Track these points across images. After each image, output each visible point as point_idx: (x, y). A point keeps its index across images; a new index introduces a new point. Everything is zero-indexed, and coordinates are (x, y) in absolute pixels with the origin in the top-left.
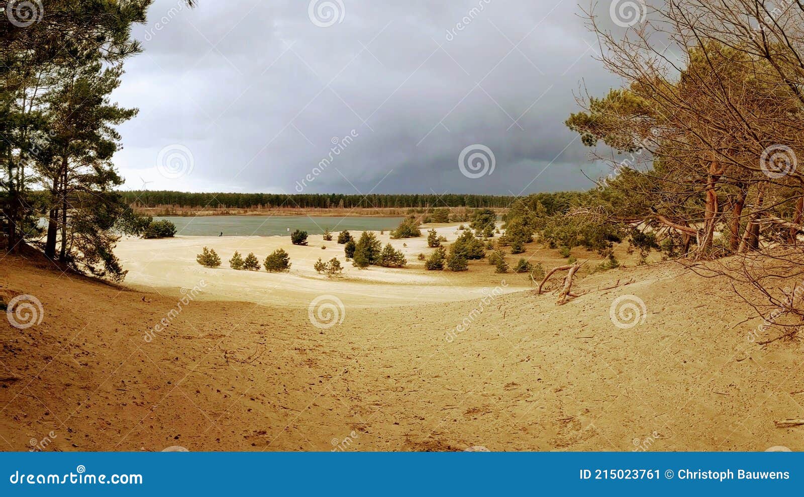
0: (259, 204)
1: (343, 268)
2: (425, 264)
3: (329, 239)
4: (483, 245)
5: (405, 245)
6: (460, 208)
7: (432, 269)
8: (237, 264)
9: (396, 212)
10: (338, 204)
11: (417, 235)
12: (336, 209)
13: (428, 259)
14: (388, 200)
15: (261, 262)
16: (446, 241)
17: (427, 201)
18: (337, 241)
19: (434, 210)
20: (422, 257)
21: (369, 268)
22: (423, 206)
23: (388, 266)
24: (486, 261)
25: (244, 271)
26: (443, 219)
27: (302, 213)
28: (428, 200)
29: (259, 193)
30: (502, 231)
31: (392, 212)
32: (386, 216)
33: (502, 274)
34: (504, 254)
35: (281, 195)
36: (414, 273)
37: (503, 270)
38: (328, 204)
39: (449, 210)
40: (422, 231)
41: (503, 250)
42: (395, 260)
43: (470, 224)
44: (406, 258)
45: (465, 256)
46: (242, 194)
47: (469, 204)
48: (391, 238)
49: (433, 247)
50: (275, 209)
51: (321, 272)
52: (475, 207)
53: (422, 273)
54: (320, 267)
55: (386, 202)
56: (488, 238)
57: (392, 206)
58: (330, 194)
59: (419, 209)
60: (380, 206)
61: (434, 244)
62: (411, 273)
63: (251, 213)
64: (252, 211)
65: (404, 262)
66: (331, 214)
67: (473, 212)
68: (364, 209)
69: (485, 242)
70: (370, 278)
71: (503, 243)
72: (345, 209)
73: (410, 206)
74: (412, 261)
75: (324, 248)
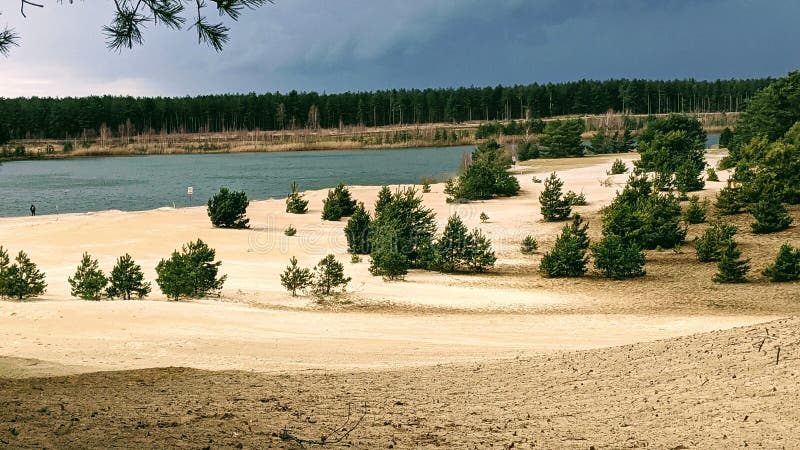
0: (104, 125)
1: (349, 279)
2: (539, 263)
3: (299, 208)
4: (678, 212)
5: (484, 217)
6: (609, 116)
7: (558, 275)
8: (89, 284)
9: (449, 134)
10: (307, 117)
11: (511, 190)
12: (302, 132)
13: (546, 250)
14: (429, 103)
15: (150, 277)
16: (583, 203)
17: (525, 103)
18: (320, 215)
19: (544, 125)
20: (530, 246)
21: (408, 277)
22: (516, 114)
23: (453, 271)
24: (690, 252)
25: (110, 302)
26: (569, 147)
27: (219, 144)
28: (529, 99)
29: (101, 95)
30: (725, 175)
31: (441, 134)
32: (426, 143)
33: (732, 285)
34: (733, 231)
35: (159, 99)
36: (516, 286)
37: (734, 273)
38: (281, 119)
39: (581, 122)
40: (524, 181)
41: (731, 224)
42: (469, 255)
43: (638, 157)
44: (494, 248)
45: (638, 238)
46: (57, 101)
47: (630, 105)
48: (449, 201)
49: (552, 220)
50: (146, 137)
51: (298, 291)
52: (646, 113)
53: (535, 284)
54: (295, 280)
55: (425, 108)
56: (690, 195)
57: (439, 119)
58: (285, 92)
59: (506, 123)
60: (409, 120)
61: (557, 212)
62: (510, 286)
63: (82, 150)
64: (86, 145)
65: (489, 259)
66: (289, 146)
67: (641, 126)
68: (370, 130)
69: (682, 203)
70: (414, 300)
71: (730, 203)
72: (325, 132)
73: (482, 118)
74: (507, 255)
75: (291, 232)
